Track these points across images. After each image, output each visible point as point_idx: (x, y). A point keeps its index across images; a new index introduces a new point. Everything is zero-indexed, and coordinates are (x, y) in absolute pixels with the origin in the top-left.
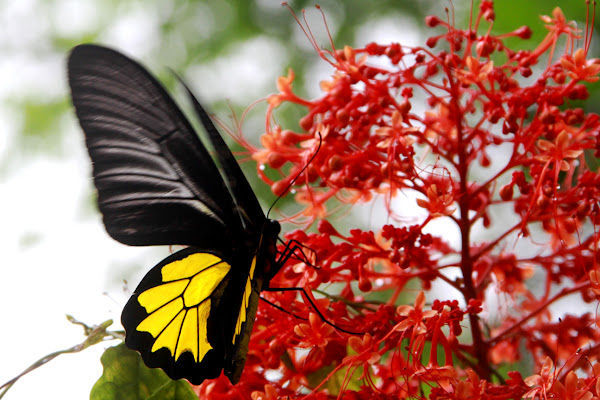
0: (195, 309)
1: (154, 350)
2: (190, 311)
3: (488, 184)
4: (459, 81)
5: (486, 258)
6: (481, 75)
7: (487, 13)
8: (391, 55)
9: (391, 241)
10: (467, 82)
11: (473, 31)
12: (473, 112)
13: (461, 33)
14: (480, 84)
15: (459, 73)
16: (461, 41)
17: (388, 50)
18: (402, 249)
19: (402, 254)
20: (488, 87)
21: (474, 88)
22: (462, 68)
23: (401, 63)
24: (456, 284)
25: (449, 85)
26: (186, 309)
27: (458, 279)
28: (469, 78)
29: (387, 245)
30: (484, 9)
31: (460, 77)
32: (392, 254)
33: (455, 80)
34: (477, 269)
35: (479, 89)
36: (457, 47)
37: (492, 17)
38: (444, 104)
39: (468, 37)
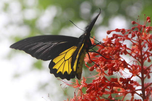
0: (68, 60)
1: (57, 73)
2: (66, 61)
3: (149, 67)
4: (141, 39)
5: (149, 88)
6: (147, 38)
7: (148, 20)
8: (122, 32)
9: (122, 82)
10: (143, 39)
11: (145, 25)
12: (145, 47)
13: (141, 26)
14: (146, 40)
15: (141, 37)
16: (141, 28)
17: (121, 30)
18: (125, 84)
19: (125, 85)
20: (149, 41)
21: (145, 41)
22: (142, 36)
23: (125, 34)
24: (140, 95)
25: (138, 40)
26: (65, 61)
27: (141, 94)
28: (144, 38)
29: (121, 83)
30: (147, 19)
31: (141, 38)
32: (122, 86)
33: (140, 39)
34: (146, 91)
35: (146, 41)
36: (140, 30)
37: (150, 21)
38: (137, 45)
39: (143, 27)
